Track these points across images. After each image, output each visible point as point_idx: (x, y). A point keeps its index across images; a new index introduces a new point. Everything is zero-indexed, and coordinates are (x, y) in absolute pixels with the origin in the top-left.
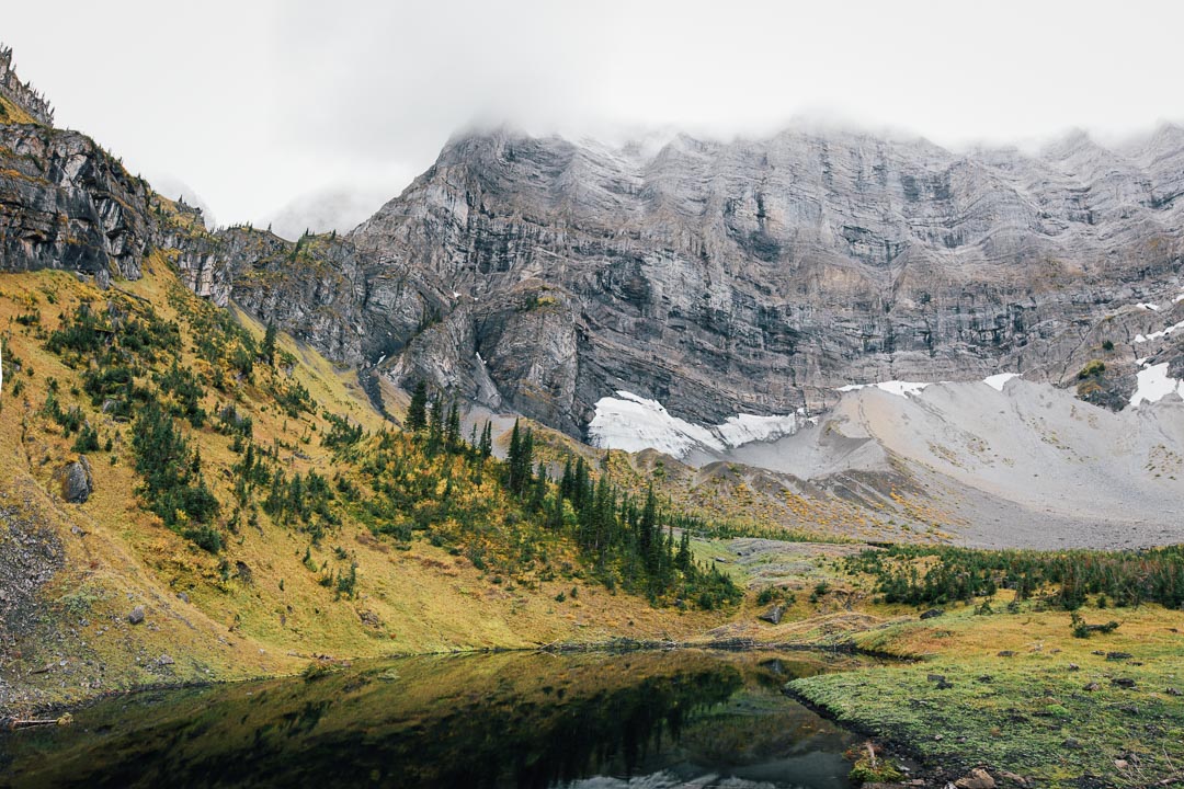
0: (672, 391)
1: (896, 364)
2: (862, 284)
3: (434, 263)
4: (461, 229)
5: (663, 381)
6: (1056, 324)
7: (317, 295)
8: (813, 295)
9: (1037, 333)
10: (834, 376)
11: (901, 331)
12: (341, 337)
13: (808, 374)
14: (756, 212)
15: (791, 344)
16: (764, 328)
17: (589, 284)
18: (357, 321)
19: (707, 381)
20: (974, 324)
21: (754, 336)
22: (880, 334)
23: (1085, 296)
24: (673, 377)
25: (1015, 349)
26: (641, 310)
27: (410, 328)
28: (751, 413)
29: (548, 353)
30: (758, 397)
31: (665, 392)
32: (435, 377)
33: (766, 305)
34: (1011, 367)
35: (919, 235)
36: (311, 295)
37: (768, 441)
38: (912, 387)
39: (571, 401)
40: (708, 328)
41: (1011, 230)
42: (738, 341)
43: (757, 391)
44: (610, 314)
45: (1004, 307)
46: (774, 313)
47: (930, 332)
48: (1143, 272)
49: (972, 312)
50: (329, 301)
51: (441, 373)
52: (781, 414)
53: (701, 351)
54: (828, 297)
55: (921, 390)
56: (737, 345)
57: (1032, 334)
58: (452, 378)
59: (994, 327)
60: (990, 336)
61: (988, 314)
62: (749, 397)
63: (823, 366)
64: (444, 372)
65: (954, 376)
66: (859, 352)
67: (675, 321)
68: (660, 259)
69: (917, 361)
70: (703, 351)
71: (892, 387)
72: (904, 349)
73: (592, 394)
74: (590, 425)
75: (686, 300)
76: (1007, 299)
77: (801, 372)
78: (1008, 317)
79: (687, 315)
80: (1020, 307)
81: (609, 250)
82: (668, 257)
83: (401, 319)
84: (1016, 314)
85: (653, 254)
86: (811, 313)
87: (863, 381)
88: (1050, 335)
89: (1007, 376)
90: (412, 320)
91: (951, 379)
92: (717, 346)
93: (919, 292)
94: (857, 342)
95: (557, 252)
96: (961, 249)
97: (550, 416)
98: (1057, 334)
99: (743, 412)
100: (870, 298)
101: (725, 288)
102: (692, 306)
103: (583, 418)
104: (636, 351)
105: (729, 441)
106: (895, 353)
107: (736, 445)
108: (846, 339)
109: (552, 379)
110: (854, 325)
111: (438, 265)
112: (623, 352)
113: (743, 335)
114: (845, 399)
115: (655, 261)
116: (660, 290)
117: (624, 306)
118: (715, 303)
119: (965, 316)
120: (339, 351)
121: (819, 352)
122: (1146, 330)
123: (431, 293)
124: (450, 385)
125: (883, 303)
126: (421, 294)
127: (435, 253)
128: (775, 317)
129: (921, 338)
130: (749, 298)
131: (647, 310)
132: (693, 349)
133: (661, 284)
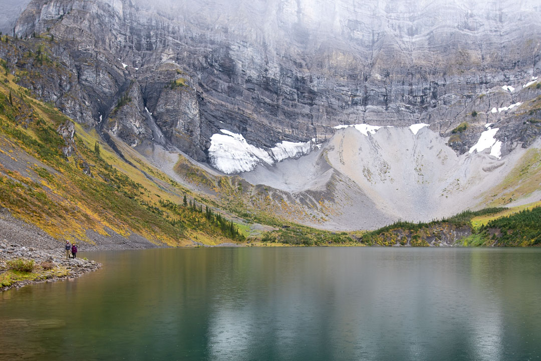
0: (248, 129)
1: (367, 114)
2: (353, 63)
3: (107, 44)
4: (119, 19)
5: (244, 123)
6: (453, 97)
7: (60, 85)
8: (325, 70)
9: (442, 101)
10: (333, 119)
11: (372, 93)
12: (81, 110)
13: (319, 119)
14: (296, 10)
15: (312, 99)
16: (298, 89)
17: (201, 64)
18: (85, 99)
19: (266, 121)
20: (411, 92)
21: (292, 94)
22: (361, 94)
23: (475, 79)
24: (248, 120)
25: (430, 109)
26: (230, 78)
27: (107, 95)
28: (289, 141)
29: (186, 113)
30: (293, 131)
31: (245, 129)
32: (133, 130)
33: (299, 75)
34: (425, 120)
35: (393, 27)
36: (58, 85)
37: (295, 158)
38: (372, 128)
39: (199, 138)
40: (267, 89)
41: (446, 28)
42: (284, 98)
43: (292, 127)
44: (213, 81)
45: (428, 83)
46: (303, 80)
47: (387, 95)
48: (515, 63)
49: (411, 85)
50: (68, 88)
51: (135, 128)
52: (304, 142)
53: (264, 104)
54: (334, 70)
55: (376, 131)
56: (283, 99)
57: (440, 102)
58: (141, 130)
59: (422, 95)
60: (419, 100)
61: (419, 87)
62: (288, 131)
63: (328, 113)
64: (136, 127)
65: (395, 123)
66: (348, 105)
67: (250, 85)
68: (239, 47)
69: (377, 113)
70: (265, 103)
71: (362, 128)
72: (372, 104)
73: (209, 133)
74: (209, 150)
75: (255, 73)
76: (431, 78)
77: (316, 116)
78: (430, 89)
79: (255, 82)
80: (437, 84)
81: (211, 40)
82: (244, 46)
83: (101, 89)
84: (435, 88)
85: (236, 44)
86: (323, 81)
87: (347, 123)
88: (449, 103)
89: (421, 125)
90: (107, 90)
91: (393, 125)
92: (272, 100)
93: (384, 70)
94: (348, 98)
95: (180, 40)
96: (416, 38)
97: (190, 148)
98: (453, 103)
99: (285, 140)
100: (357, 72)
101: (276, 65)
102: (258, 76)
103: (205, 146)
104: (228, 104)
105: (276, 158)
106: (367, 107)
107: (279, 160)
108: (342, 97)
109: (188, 127)
110: (346, 89)
111: (110, 45)
112: (222, 105)
113: (286, 93)
114: (337, 133)
115: (237, 48)
116: (241, 66)
117: (221, 75)
118: (271, 74)
119: (407, 87)
120: (82, 117)
121: (326, 104)
122: (500, 105)
123: (112, 69)
124: (140, 133)
125: (364, 76)
126: (109, 73)
127: (107, 37)
128: (304, 83)
129: (382, 98)
130: (289, 72)
131: (234, 79)
132: (259, 102)
133: (241, 62)
